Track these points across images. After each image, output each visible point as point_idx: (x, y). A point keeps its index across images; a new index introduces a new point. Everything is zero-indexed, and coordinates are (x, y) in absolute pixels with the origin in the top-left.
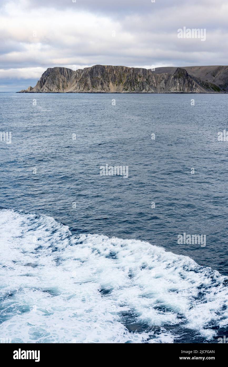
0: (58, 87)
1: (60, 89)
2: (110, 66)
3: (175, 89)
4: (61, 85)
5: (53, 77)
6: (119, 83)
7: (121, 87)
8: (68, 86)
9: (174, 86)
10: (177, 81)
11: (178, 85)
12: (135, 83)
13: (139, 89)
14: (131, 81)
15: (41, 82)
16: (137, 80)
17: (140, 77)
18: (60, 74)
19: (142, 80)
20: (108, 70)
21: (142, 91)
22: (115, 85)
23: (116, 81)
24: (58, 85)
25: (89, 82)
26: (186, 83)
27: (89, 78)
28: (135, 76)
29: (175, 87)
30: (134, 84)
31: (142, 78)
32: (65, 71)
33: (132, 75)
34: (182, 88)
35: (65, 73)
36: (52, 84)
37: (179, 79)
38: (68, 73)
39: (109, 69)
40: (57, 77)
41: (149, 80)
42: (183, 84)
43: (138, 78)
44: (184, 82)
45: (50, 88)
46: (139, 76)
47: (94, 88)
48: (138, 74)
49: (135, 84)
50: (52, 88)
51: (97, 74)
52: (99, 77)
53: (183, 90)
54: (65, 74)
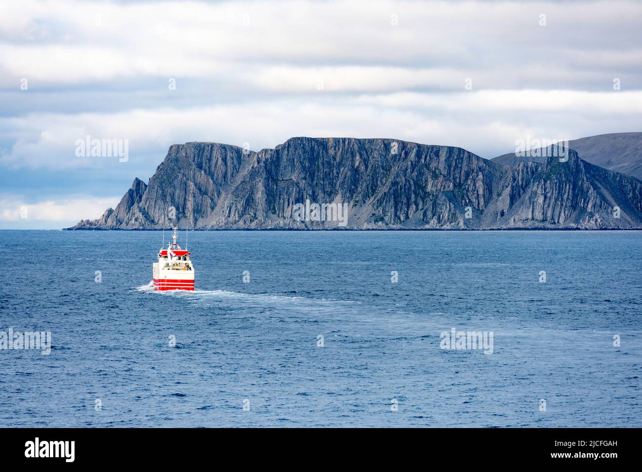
0: (181, 211)
1: (186, 217)
2: (344, 140)
3: (530, 216)
4: (190, 205)
5: (165, 177)
6: (366, 196)
7: (367, 209)
8: (217, 209)
9: (528, 208)
10: (539, 191)
11: (540, 204)
12: (413, 196)
13: (422, 217)
14: (401, 189)
15: (135, 194)
16: (424, 188)
17: (435, 176)
18: (194, 166)
19: (439, 185)
20: (336, 154)
21: (428, 223)
22: (352, 203)
23: (359, 189)
24: (182, 203)
25: (260, 195)
26: (566, 196)
27: (260, 181)
28: (420, 173)
29: (531, 210)
30: (409, 199)
31: (441, 178)
32: (217, 155)
33: (409, 170)
34: (549, 214)
35: (214, 162)
36: (159, 202)
37: (545, 181)
38: (226, 164)
39: (339, 149)
40: (180, 176)
41: (467, 186)
42: (556, 200)
43: (430, 179)
44: (560, 193)
45: (151, 213)
46: (434, 172)
47: (274, 213)
48: (431, 166)
49: (413, 199)
50: (157, 215)
51: (290, 168)
52: (293, 178)
53: (553, 218)
54: (213, 166)
